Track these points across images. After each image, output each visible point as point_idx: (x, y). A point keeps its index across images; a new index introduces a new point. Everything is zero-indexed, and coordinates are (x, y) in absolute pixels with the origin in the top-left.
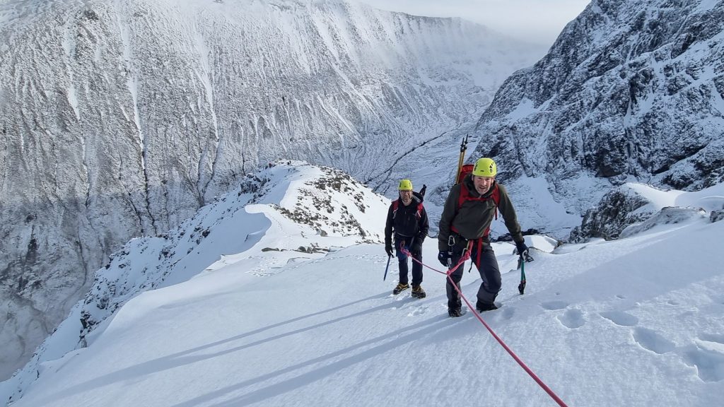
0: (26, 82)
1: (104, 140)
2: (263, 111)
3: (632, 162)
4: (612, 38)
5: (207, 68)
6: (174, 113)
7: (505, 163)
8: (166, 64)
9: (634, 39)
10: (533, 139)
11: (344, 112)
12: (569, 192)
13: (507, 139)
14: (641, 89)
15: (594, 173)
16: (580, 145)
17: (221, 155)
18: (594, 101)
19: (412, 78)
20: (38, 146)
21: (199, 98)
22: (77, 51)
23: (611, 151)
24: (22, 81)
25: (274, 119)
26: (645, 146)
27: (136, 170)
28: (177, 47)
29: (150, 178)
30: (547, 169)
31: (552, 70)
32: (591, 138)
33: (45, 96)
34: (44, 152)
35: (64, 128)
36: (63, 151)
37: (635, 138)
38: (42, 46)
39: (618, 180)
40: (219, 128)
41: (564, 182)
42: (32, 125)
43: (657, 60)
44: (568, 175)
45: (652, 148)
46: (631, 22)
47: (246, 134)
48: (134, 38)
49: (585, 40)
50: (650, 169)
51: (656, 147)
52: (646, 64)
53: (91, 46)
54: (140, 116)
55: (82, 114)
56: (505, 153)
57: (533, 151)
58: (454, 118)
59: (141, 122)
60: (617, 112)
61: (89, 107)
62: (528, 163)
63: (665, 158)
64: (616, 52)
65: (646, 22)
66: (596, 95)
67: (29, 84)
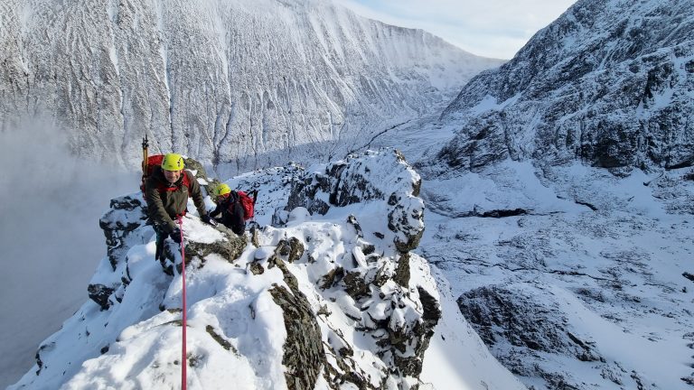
0: (75, 38)
1: (138, 94)
2: (268, 87)
3: (641, 155)
4: (590, 43)
5: (224, 46)
6: (197, 80)
7: (491, 146)
8: (191, 38)
9: (612, 46)
10: (522, 126)
11: (331, 94)
12: (560, 178)
13: (497, 124)
14: (659, 83)
15: (590, 163)
16: (578, 135)
17: (234, 119)
18: (596, 93)
19: (383, 74)
20: (83, 93)
21: (217, 70)
22: (119, 18)
23: (622, 142)
24: (72, 37)
25: (276, 94)
26: (658, 140)
27: (164, 123)
28: (202, 26)
29: (175, 131)
30: (534, 155)
31: (518, 72)
32: (593, 129)
33: (90, 52)
34: (88, 100)
35: (106, 81)
36: (104, 100)
37: (647, 131)
38: (90, 10)
39: (622, 172)
40: (232, 96)
41: (554, 168)
42: (78, 76)
43: (677, 55)
44: (559, 162)
45: (670, 142)
46: (612, 28)
47: (253, 104)
48: (166, 14)
49: (556, 45)
50: (663, 163)
51: (676, 142)
52: (666, 59)
53: (131, 15)
54: (169, 79)
55: (121, 71)
56: (493, 137)
57: (521, 137)
58: (415, 109)
59: (169, 83)
60: (631, 104)
61: (127, 65)
62: (515, 147)
63: (688, 154)
64: (592, 56)
65: (627, 30)
66: (600, 88)
67: (78, 40)
